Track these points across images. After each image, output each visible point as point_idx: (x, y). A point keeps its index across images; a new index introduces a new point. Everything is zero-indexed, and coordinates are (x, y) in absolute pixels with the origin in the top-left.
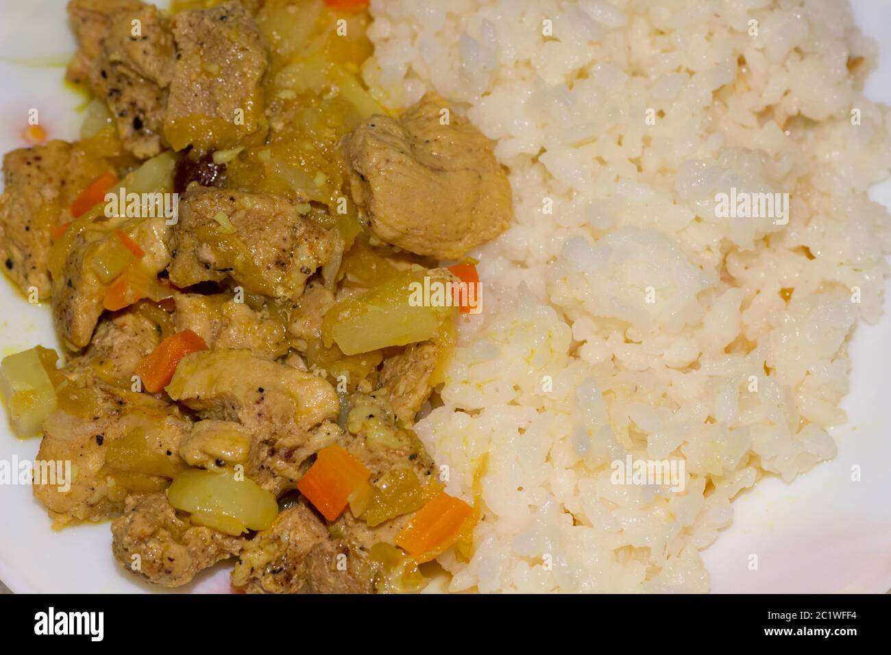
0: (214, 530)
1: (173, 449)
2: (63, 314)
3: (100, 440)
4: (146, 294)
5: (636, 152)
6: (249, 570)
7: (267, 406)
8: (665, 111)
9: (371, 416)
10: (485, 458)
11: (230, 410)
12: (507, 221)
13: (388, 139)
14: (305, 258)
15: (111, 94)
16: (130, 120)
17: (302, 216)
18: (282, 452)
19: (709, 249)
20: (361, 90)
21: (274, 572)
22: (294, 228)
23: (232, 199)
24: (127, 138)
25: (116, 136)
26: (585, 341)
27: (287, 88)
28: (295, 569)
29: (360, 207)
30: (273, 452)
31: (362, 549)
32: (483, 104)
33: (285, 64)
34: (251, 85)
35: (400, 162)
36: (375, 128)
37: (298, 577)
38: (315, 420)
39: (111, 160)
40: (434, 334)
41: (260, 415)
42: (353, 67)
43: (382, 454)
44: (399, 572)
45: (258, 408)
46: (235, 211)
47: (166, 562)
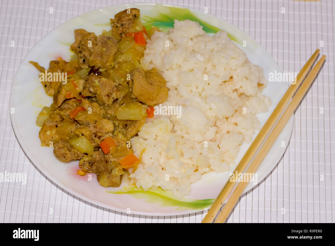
0: (78, 150)
1: (73, 131)
2: (56, 98)
3: (57, 126)
4: (76, 96)
5: (200, 91)
6: (83, 161)
7: (96, 125)
8: (210, 83)
9: (120, 132)
10: (145, 149)
11: (88, 125)
12: (165, 100)
13: (141, 73)
14: (114, 96)
15: (79, 52)
16: (83, 59)
17: (116, 86)
18: (98, 136)
19: (212, 117)
20: (139, 64)
21: (89, 163)
22: (113, 88)
23: (100, 78)
24: (81, 64)
25: (78, 62)
26: (177, 131)
27: (121, 59)
28: (94, 163)
29: (131, 88)
30: (95, 136)
31: (111, 162)
32: (166, 72)
33: (122, 54)
34: (112, 55)
35: (142, 79)
36: (138, 70)
37: (94, 166)
38: (107, 131)
39: (75, 68)
40: (140, 119)
41: (94, 126)
42: (138, 58)
43: (120, 141)
44: (118, 169)
45: (94, 125)
46: (100, 81)
47: (65, 154)
